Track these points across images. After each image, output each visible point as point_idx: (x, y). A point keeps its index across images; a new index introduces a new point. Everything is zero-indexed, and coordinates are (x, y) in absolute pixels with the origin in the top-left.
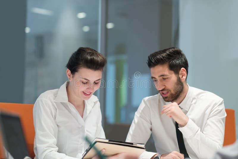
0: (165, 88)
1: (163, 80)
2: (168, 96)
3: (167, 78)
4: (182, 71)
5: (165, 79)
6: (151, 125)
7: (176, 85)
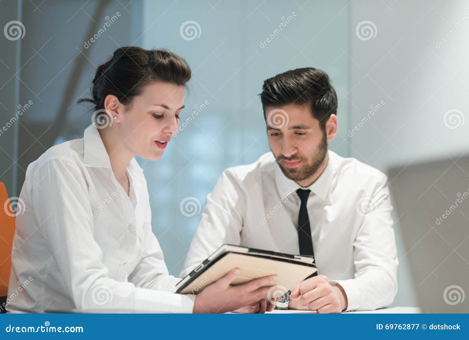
0: (296, 154)
1: (295, 135)
2: (297, 168)
3: (305, 134)
4: (331, 122)
5: (300, 134)
6: (243, 226)
7: (318, 150)
